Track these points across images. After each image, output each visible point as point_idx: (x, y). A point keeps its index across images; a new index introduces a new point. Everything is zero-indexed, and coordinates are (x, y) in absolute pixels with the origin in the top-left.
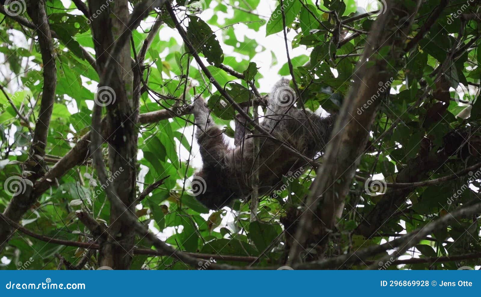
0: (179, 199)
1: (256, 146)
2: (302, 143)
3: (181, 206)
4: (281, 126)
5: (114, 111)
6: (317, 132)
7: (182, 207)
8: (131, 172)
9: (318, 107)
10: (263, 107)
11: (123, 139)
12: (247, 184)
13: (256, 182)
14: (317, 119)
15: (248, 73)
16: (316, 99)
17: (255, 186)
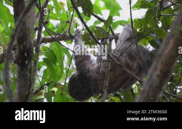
0: (62, 88)
1: (108, 66)
2: (136, 66)
3: (63, 91)
4: (124, 54)
5: (22, 46)
6: (144, 61)
7: (64, 93)
8: (29, 83)
9: (148, 44)
10: (116, 40)
11: (25, 63)
12: (100, 88)
13: (106, 87)
14: (146, 51)
15: (107, 22)
16: (147, 39)
17: (105, 90)
